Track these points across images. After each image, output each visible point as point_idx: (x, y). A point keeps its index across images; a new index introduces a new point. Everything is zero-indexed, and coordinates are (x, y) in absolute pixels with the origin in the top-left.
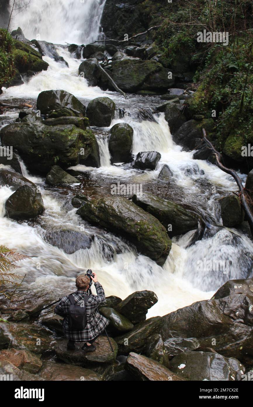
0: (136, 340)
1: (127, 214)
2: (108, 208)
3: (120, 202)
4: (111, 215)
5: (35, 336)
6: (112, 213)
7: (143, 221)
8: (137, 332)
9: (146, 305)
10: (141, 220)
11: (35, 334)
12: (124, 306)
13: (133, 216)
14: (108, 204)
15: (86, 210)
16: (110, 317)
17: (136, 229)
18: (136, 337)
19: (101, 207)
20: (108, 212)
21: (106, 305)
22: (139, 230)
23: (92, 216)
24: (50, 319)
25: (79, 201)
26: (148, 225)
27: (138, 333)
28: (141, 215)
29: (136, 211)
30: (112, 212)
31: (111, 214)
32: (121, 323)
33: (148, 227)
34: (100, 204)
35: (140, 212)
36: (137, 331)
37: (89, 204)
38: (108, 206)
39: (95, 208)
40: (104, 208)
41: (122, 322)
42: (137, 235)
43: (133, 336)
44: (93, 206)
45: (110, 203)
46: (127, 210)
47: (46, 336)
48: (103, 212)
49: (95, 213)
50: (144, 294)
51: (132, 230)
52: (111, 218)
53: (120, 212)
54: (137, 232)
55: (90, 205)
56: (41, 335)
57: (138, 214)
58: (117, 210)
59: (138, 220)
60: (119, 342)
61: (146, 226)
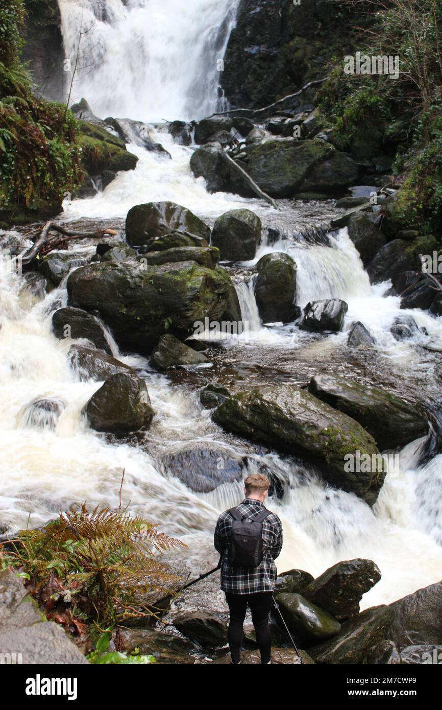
0: (349, 654)
1: (303, 415)
2: (269, 407)
3: (288, 395)
4: (273, 420)
5: (164, 652)
6: (277, 416)
7: (333, 426)
8: (348, 638)
9: (361, 586)
10: (329, 426)
11: (164, 650)
12: (319, 588)
13: (314, 418)
14: (268, 400)
15: (228, 412)
16: (297, 611)
17: (322, 443)
18: (348, 648)
19: (255, 406)
20: (269, 413)
21: (285, 587)
22: (327, 443)
23: (239, 422)
24: (187, 619)
25: (214, 395)
26: (343, 435)
27: (351, 640)
28: (329, 417)
29: (319, 409)
30: (275, 414)
31: (274, 418)
32: (318, 624)
33: (343, 438)
34: (253, 400)
35: (325, 410)
36: (348, 636)
37: (234, 401)
38: (268, 403)
39: (244, 407)
40: (261, 407)
41: (320, 621)
42: (325, 453)
43: (342, 646)
44: (240, 403)
45: (270, 398)
46: (302, 409)
47: (182, 652)
48: (259, 414)
49: (245, 417)
50: (356, 567)
51: (314, 444)
52: (275, 425)
53: (291, 414)
54: (324, 447)
55: (236, 403)
56: (174, 650)
57: (322, 415)
58: (285, 410)
59: (323, 425)
60: (318, 658)
61: (339, 436)
